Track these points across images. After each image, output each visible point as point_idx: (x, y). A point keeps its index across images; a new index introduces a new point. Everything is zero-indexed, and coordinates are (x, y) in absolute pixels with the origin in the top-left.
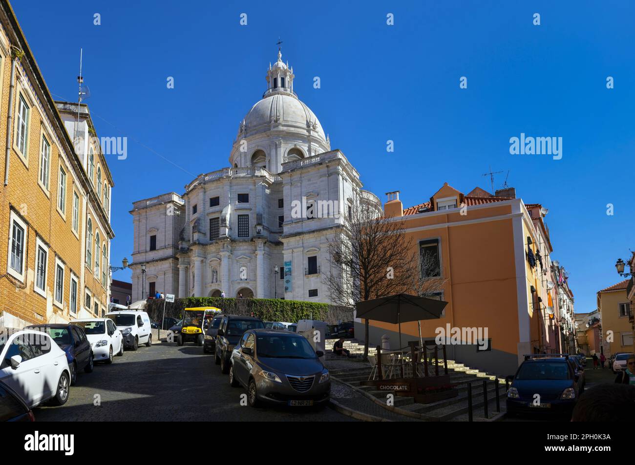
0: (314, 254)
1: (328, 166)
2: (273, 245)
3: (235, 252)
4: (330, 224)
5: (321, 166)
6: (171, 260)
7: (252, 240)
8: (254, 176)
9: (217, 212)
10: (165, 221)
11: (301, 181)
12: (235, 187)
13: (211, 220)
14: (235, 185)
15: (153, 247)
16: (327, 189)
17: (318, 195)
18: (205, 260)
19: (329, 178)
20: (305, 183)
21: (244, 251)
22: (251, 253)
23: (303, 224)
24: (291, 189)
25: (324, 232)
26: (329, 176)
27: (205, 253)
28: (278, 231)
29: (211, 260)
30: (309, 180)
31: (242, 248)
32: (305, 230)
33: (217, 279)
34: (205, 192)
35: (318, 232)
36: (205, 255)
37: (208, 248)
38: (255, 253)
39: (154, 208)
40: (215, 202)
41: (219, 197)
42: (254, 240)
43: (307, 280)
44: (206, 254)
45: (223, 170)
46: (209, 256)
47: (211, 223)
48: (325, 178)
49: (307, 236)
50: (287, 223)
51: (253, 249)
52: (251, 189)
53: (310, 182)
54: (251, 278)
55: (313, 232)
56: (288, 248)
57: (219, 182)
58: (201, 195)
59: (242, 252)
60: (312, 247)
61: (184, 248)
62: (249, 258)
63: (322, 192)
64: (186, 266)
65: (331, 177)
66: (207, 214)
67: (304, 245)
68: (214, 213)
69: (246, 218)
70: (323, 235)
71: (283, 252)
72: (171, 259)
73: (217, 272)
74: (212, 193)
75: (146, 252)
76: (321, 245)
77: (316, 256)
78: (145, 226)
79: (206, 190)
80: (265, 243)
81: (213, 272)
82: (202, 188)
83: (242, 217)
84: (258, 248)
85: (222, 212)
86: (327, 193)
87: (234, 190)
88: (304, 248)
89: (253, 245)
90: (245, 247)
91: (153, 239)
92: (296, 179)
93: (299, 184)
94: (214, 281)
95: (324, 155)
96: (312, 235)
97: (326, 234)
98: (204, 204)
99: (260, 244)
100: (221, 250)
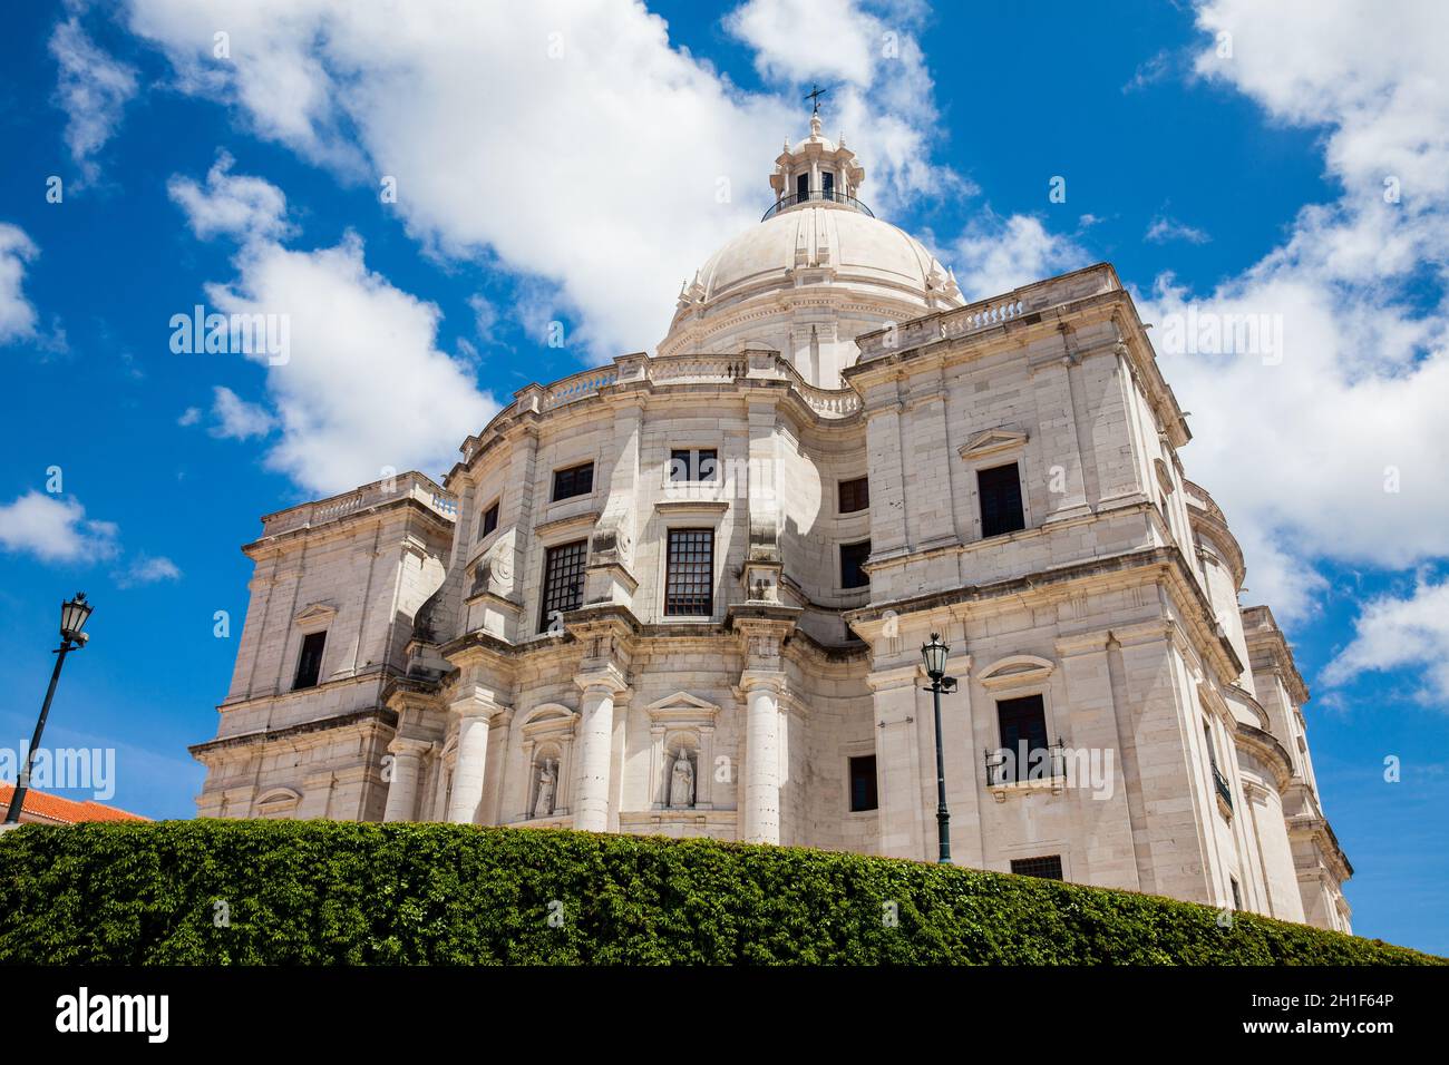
0: (1030, 683)
1: (1063, 328)
2: (819, 659)
3: (646, 678)
4: (1101, 549)
5: (1035, 327)
6: (365, 726)
7: (728, 625)
8: (745, 380)
9: (581, 516)
10: (371, 575)
11: (943, 389)
12: (663, 424)
13: (549, 551)
14: (664, 417)
15: (307, 677)
16: (1069, 410)
17: (1028, 437)
18: (506, 715)
19: (1075, 370)
20: (962, 398)
21: (689, 675)
22: (718, 685)
23: (965, 557)
24: (900, 427)
25: (1074, 584)
26: (1074, 362)
27: (511, 684)
28: (837, 602)
29: (533, 714)
30: (982, 386)
31: (678, 662)
32: (971, 580)
33: (552, 798)
34: (536, 451)
35: (1040, 588)
36: (510, 694)
37: (529, 664)
38: (737, 682)
39: (338, 530)
40: (574, 481)
41: (591, 464)
42: (737, 622)
43: (998, 808)
44: (517, 689)
45: (616, 366)
46: (525, 699)
47: (549, 561)
48: (1056, 374)
49: (983, 607)
50: (885, 557)
51: (731, 667)
52: (725, 433)
53: (985, 394)
54: (715, 799)
55: (1020, 584)
56: (895, 660)
57: (597, 407)
58: (521, 458)
59: (676, 677)
60: (1017, 653)
61: (428, 672)
62: (709, 707)
63: (1045, 425)
64: (427, 745)
65: (1086, 365)
66: (538, 528)
67: (972, 647)
68: (567, 520)
69: (703, 542)
70: (1070, 600)
71: (872, 679)
72: (370, 720)
73: (556, 768)
74: (565, 454)
75: (277, 694)
76: (1064, 645)
77: (1040, 696)
78: (291, 598)
79: (542, 442)
80: (787, 641)
81: (540, 766)
82: (527, 432)
83: (683, 538)
84: (753, 660)
85: (599, 516)
86: (1072, 427)
87: (657, 436)
88: (973, 660)
89: (731, 649)
90: (694, 659)
91: (314, 646)
92: (924, 386)
93: (937, 405)
94: (542, 807)
95: (1043, 290)
96: (1009, 601)
97: (1085, 596)
98: (529, 491)
99: (763, 641)
100: (586, 663)
